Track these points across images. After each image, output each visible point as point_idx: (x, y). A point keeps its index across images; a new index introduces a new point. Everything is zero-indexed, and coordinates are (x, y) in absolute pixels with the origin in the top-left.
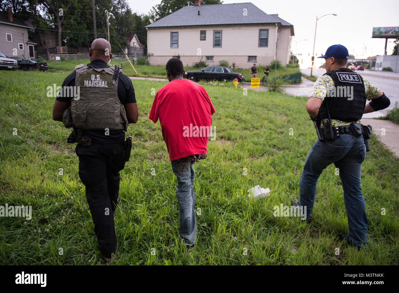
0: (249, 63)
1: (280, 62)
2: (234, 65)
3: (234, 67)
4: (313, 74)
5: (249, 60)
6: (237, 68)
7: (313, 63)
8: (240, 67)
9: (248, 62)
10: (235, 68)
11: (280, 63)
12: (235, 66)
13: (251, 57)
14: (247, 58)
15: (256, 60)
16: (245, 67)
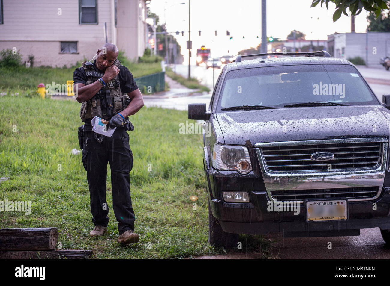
0: (63, 55)
1: (124, 53)
2: (31, 59)
3: (32, 63)
4: (193, 75)
5: (62, 49)
6: (39, 65)
7: (190, 53)
8: (46, 64)
9: (59, 53)
10: (35, 65)
11: (124, 55)
12: (35, 61)
13: (67, 44)
14: (58, 46)
15: (76, 49)
16: (55, 64)
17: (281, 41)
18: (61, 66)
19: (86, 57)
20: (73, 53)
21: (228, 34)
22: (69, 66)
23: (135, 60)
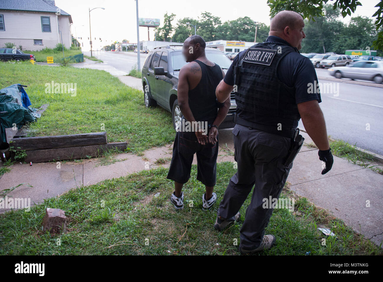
0: (36, 46)
2: (21, 47)
3: (21, 49)
5: (35, 43)
6: (24, 50)
8: (28, 49)
9: (34, 45)
13: (37, 41)
14: (33, 42)
15: (42, 43)
16: (33, 49)
17: (120, 43)
18: (35, 50)
19: (47, 47)
20: (40, 45)
21: (100, 39)
22: (39, 51)
23: (69, 48)
